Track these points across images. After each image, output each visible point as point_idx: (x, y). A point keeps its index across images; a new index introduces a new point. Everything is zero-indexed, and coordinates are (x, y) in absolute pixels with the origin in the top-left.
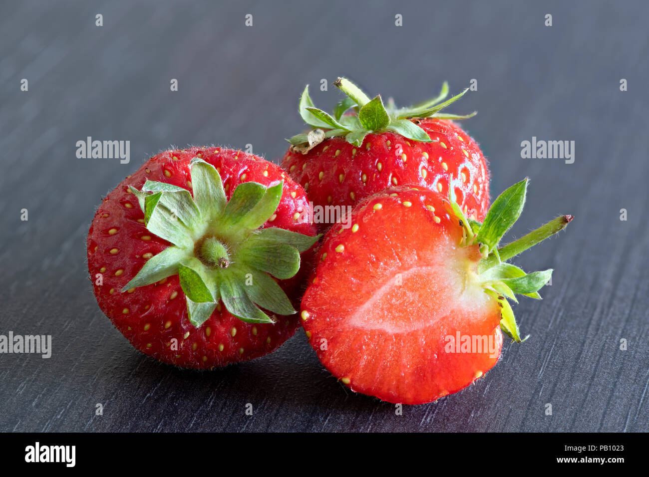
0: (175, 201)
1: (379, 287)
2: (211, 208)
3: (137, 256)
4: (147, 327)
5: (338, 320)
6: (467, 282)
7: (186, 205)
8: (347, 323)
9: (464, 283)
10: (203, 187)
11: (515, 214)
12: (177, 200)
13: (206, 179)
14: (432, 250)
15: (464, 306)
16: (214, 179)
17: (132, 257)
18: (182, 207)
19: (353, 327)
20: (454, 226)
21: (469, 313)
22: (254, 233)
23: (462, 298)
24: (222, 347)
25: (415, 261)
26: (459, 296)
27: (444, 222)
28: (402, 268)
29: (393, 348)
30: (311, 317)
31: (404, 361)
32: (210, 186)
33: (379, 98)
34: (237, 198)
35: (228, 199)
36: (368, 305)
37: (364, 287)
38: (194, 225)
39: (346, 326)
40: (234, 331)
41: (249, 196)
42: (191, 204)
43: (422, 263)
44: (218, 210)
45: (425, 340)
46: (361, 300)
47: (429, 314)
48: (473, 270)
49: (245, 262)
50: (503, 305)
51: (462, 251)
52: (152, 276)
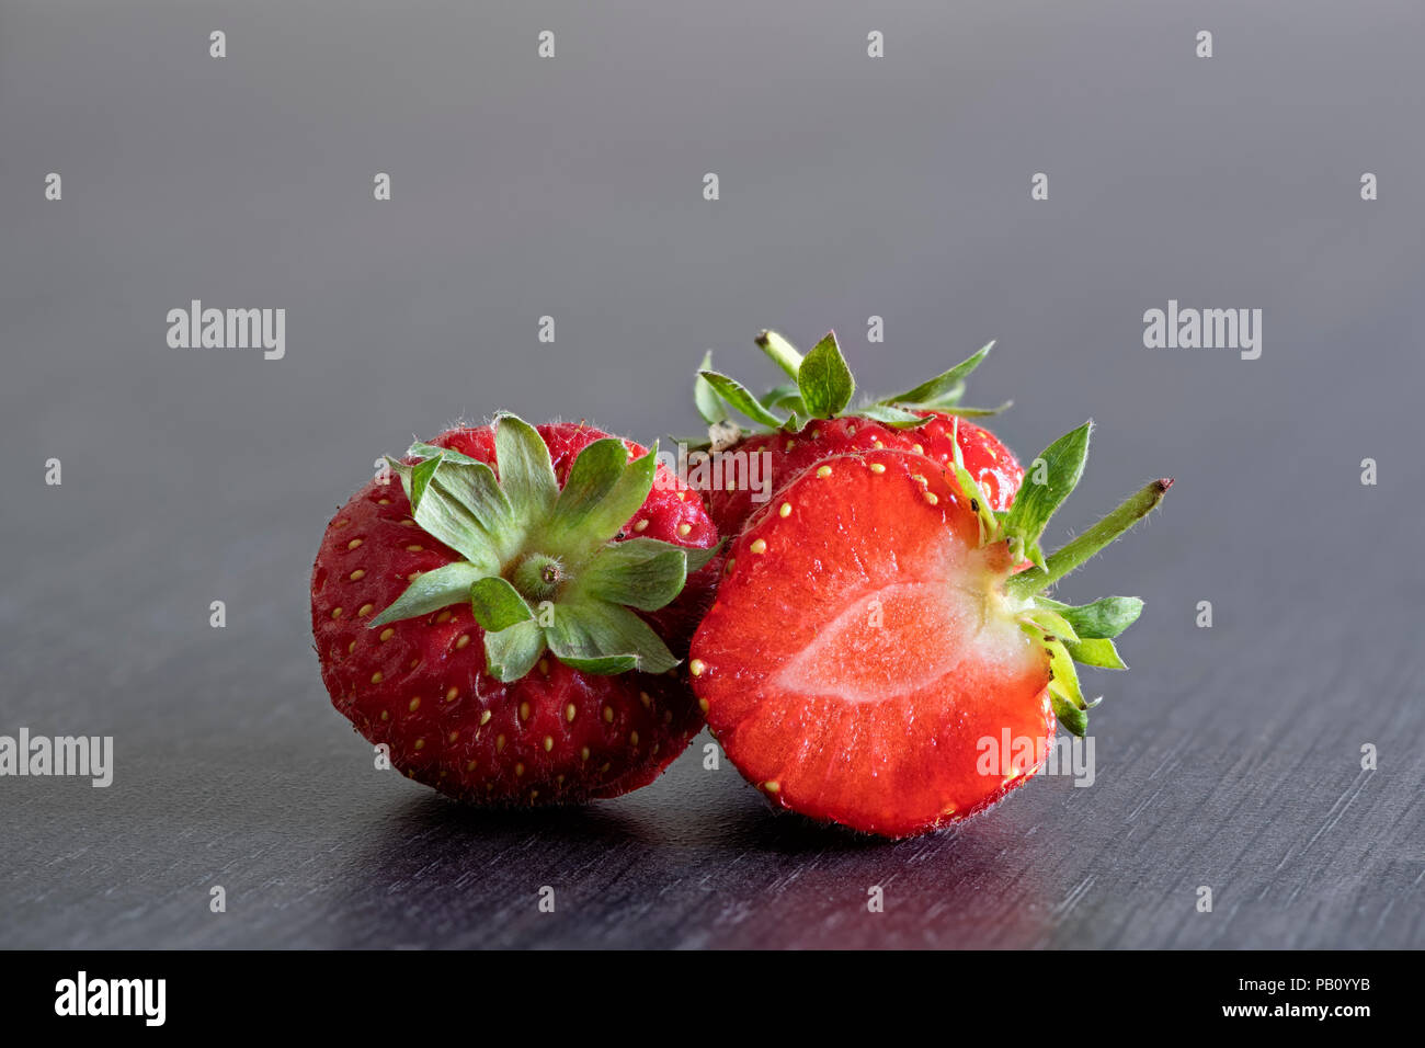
0: (466, 486)
1: (831, 619)
2: (531, 502)
3: (398, 576)
4: (414, 703)
5: (757, 678)
6: (987, 610)
7: (485, 495)
8: (773, 684)
9: (983, 613)
10: (518, 467)
11: (1070, 478)
12: (470, 485)
13: (522, 452)
14: (923, 553)
15: (983, 654)
16: (537, 452)
17: (390, 578)
18: (479, 497)
19: (785, 690)
20: (964, 515)
21: (992, 666)
22: (609, 545)
23: (979, 640)
24: (549, 743)
25: (894, 572)
26: (975, 636)
27: (945, 505)
28: (873, 586)
29: (855, 728)
30: (708, 671)
31: (877, 750)
32: (529, 464)
33: (832, 337)
34: (577, 482)
35: (561, 488)
36: (810, 651)
37: (802, 620)
38: (501, 530)
39: (772, 688)
40: (572, 710)
41: (599, 478)
42: (494, 492)
43: (906, 577)
44: (543, 507)
45: (914, 713)
46: (798, 642)
47: (921, 669)
48: (998, 590)
49: (592, 594)
50: (1054, 653)
51: (977, 556)
52: (423, 604)
